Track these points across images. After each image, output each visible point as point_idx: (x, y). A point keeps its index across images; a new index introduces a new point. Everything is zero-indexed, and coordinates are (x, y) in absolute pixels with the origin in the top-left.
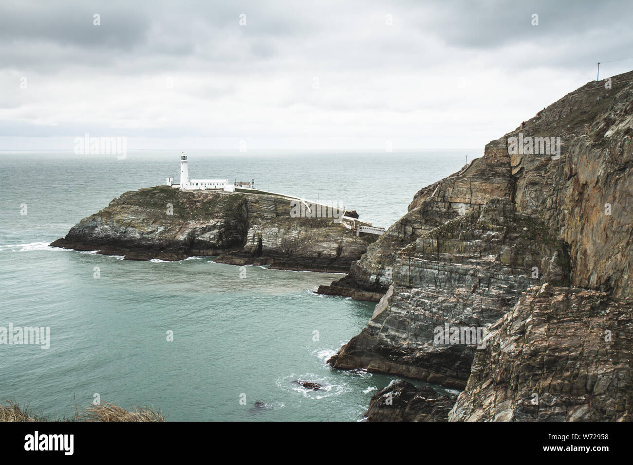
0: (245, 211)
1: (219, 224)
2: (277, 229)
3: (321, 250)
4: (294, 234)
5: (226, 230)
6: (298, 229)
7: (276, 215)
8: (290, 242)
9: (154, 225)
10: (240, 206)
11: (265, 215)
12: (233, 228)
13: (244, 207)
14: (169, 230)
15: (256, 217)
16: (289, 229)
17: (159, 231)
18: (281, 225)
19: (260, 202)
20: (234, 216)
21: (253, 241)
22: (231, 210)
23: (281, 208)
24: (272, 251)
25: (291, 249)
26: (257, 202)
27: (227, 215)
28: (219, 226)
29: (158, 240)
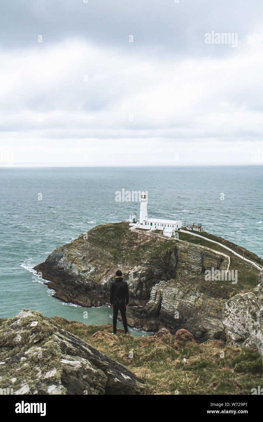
0: (175, 259)
1: (140, 272)
2: (177, 290)
3: (208, 328)
4: (191, 300)
5: (148, 279)
6: (197, 294)
7: (202, 269)
8: (186, 308)
9: (89, 265)
10: (169, 254)
11: (192, 268)
12: (156, 277)
13: (173, 255)
14: (98, 272)
15: (184, 268)
16: (188, 292)
17: (91, 271)
18: (183, 286)
19: (188, 252)
20: (160, 265)
21: (155, 300)
22: (157, 258)
23: (207, 262)
24: (167, 315)
25: (185, 318)
26: (186, 251)
27: (151, 263)
28: (140, 274)
29: (88, 280)
